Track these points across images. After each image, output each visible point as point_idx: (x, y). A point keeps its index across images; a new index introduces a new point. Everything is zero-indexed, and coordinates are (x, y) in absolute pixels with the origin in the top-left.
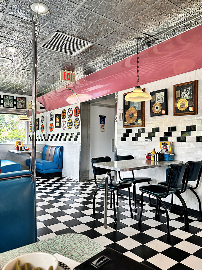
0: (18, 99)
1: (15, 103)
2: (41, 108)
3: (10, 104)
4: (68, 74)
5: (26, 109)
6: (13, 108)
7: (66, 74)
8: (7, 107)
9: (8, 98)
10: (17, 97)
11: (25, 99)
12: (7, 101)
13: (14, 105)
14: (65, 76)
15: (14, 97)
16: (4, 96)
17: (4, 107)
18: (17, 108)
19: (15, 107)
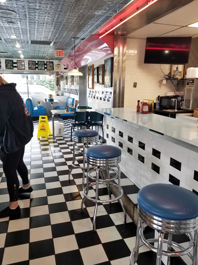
0: (47, 63)
1: (46, 66)
2: (65, 69)
3: (42, 67)
4: (59, 52)
5: (53, 70)
6: (45, 70)
7: (58, 52)
8: (40, 70)
9: (41, 63)
10: (47, 62)
11: (52, 62)
12: (40, 66)
13: (45, 68)
14: (57, 53)
15: (44, 62)
16: (38, 61)
17: (38, 70)
18: (47, 70)
19: (46, 69)
